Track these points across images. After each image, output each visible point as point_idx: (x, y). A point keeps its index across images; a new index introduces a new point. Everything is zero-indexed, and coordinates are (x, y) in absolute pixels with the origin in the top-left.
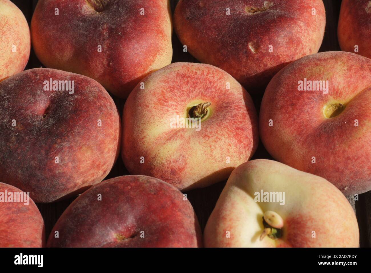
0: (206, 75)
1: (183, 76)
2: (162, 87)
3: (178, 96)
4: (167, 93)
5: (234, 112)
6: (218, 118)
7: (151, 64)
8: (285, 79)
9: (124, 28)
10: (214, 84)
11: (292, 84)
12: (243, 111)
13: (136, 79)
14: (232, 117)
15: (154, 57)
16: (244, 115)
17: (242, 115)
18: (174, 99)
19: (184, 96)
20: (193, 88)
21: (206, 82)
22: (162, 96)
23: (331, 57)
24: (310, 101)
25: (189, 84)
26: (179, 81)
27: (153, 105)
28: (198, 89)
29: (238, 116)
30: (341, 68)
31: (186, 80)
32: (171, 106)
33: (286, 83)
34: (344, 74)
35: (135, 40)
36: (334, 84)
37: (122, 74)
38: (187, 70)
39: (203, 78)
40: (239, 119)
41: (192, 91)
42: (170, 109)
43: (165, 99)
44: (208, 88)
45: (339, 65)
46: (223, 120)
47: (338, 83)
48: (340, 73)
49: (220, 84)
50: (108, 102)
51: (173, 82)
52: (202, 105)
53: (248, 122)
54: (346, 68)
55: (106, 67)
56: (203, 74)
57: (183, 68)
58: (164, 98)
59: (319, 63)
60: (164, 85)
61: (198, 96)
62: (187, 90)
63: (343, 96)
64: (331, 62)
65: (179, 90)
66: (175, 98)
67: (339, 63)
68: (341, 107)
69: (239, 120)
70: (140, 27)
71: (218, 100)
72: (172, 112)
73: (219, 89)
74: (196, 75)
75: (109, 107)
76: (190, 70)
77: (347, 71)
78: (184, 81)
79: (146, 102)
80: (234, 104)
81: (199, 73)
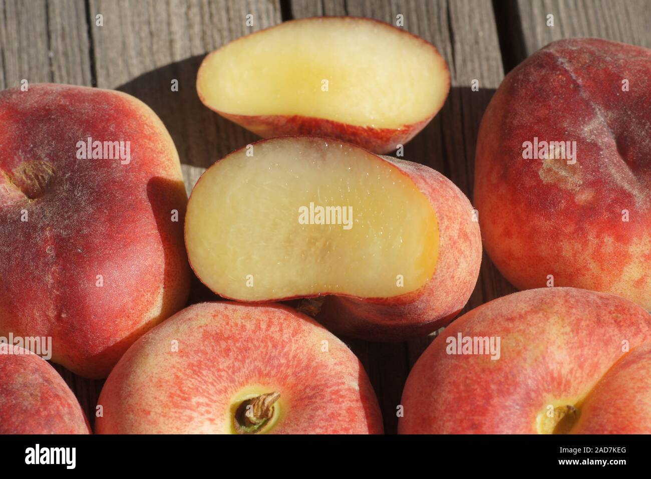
0: (264, 330)
1: (218, 337)
2: (174, 367)
3: (210, 383)
4: (186, 380)
5: (331, 408)
6: (297, 425)
7: (147, 310)
8: (448, 372)
9: (88, 236)
10: (283, 347)
11: (465, 382)
12: (349, 402)
13: (118, 343)
14: (327, 420)
15: (154, 294)
16: (351, 413)
17: (347, 412)
18: (201, 391)
19: (222, 380)
20: (241, 361)
21: (266, 346)
22: (177, 387)
23: (532, 309)
24: (508, 412)
25: (231, 354)
26: (209, 350)
27: (159, 410)
28: (251, 363)
29: (340, 415)
30: (559, 331)
31: (224, 345)
32: (198, 407)
33: (452, 381)
34: (567, 343)
35: (113, 263)
36: (551, 368)
37: (89, 335)
38: (224, 323)
39: (259, 338)
40: (342, 423)
41: (239, 369)
42: (195, 414)
43: (184, 393)
44: (270, 358)
45: (554, 325)
46: (310, 429)
47: (558, 363)
48: (560, 341)
49: (297, 346)
50: (64, 406)
51: (196, 352)
52: (262, 401)
53: (362, 428)
54: (568, 329)
55: (54, 323)
56: (258, 327)
57: (216, 318)
58: (181, 391)
59: (511, 325)
60: (178, 361)
61: (251, 377)
62: (228, 367)
63: (572, 390)
64: (536, 319)
65: (212, 369)
66: (204, 387)
67: (552, 320)
68: (571, 411)
69: (342, 425)
70: (122, 232)
71: (294, 383)
72: (200, 420)
73: (294, 357)
74: (245, 331)
75: (67, 416)
76: (231, 323)
77: (571, 335)
78: (220, 347)
79: (144, 404)
80: (329, 390)
81: (250, 326)
